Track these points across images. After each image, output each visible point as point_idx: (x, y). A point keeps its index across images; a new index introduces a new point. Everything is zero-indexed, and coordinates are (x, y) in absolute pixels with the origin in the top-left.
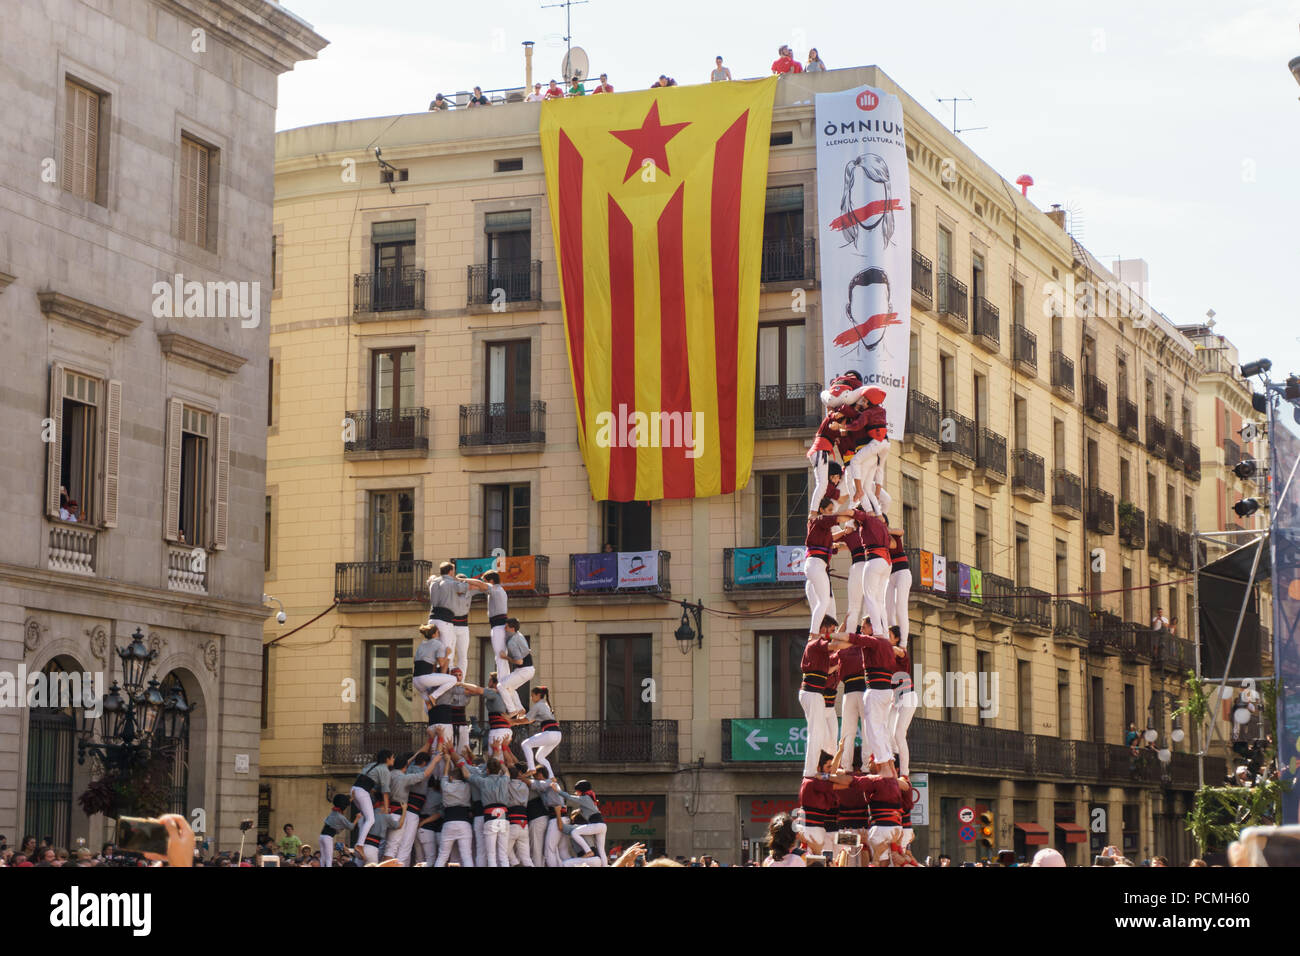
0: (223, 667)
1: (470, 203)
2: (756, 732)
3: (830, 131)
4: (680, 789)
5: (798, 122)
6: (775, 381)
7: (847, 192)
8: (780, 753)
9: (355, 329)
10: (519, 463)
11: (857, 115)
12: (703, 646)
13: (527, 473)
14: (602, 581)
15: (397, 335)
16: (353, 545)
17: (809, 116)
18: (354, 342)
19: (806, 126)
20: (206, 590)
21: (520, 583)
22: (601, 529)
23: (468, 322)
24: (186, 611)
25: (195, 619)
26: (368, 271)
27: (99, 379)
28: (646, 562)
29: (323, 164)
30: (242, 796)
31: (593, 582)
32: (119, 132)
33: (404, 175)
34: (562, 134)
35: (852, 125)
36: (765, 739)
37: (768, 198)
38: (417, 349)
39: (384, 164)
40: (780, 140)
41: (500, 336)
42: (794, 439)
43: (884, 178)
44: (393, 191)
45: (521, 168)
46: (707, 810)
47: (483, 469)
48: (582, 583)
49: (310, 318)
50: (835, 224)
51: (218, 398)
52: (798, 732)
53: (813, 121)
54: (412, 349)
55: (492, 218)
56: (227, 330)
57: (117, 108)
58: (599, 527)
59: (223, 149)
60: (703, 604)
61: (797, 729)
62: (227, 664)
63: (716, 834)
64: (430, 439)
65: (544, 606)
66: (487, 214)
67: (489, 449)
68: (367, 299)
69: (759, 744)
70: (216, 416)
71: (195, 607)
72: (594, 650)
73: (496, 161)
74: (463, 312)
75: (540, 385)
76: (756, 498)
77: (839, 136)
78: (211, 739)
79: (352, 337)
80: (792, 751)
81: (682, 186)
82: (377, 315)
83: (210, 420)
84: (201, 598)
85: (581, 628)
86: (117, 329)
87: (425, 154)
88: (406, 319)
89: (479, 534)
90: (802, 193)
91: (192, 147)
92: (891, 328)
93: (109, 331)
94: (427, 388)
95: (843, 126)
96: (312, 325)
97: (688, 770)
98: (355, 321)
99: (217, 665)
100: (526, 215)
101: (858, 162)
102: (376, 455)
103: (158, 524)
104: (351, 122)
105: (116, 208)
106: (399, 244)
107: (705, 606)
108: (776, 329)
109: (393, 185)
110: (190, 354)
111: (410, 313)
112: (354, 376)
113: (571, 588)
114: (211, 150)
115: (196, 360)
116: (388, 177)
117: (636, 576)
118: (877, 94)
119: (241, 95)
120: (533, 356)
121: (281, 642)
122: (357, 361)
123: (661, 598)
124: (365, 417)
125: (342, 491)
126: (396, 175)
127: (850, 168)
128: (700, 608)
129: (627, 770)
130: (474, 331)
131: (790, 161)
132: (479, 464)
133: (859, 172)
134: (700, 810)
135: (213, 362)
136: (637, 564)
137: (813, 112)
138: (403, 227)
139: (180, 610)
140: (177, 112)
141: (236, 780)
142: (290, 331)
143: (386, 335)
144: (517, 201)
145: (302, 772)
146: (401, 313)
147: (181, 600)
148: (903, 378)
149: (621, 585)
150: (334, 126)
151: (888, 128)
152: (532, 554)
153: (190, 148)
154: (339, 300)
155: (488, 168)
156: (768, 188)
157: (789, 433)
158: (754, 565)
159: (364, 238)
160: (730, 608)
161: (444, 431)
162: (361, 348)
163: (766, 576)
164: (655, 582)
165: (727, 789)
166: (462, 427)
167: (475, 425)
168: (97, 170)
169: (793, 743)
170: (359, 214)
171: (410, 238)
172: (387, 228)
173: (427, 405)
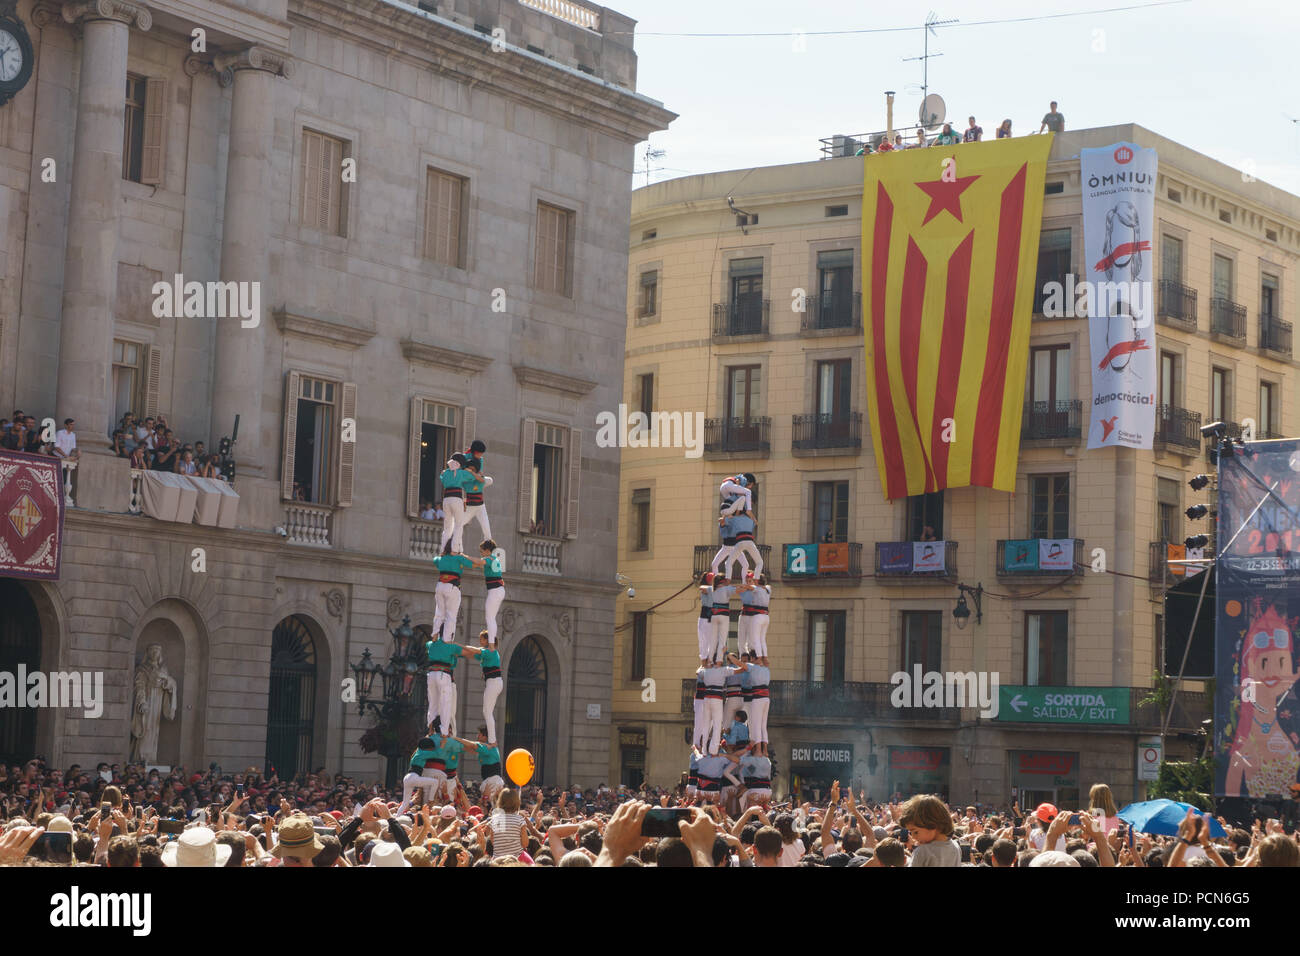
0: (576, 633)
1: (806, 243)
2: (1019, 696)
3: (1094, 182)
4: (963, 743)
5: (1067, 174)
6: (1046, 398)
7: (1108, 238)
8: (1038, 715)
9: (715, 349)
10: (840, 464)
11: (1114, 169)
12: (982, 622)
13: (847, 472)
14: (901, 566)
15: (747, 355)
16: (710, 531)
17: (1076, 168)
18: (714, 361)
19: (1074, 177)
20: (560, 571)
21: (835, 566)
22: (904, 521)
23: (804, 344)
24: (539, 589)
25: (547, 595)
26: (726, 301)
27: (457, 407)
28: (936, 551)
29: (692, 210)
30: (594, 738)
31: (894, 566)
32: (477, 208)
33: (756, 220)
34: (880, 185)
35: (1111, 177)
36: (1025, 703)
37: (1041, 240)
38: (762, 367)
39: (736, 210)
40: (1053, 189)
41: (827, 356)
42: (1059, 447)
43: (1134, 223)
44: (746, 233)
45: (846, 214)
46: (983, 761)
47: (811, 468)
48: (886, 567)
49: (680, 340)
50: (1098, 267)
51: (572, 415)
52: (1052, 698)
53: (1080, 172)
54: (758, 366)
55: (823, 256)
56: (581, 359)
57: (474, 189)
58: (902, 519)
59: (579, 211)
60: (982, 586)
61: (1051, 696)
62: (579, 631)
63: (989, 782)
64: (772, 442)
65: (857, 585)
66: (819, 252)
67: (815, 453)
68: (724, 323)
69: (1019, 707)
70: (569, 430)
71: (547, 585)
72: (896, 623)
73: (827, 207)
74: (799, 336)
75: (858, 398)
76: (1028, 498)
77: (1100, 189)
78: (565, 692)
79: (712, 356)
80: (1046, 714)
81: (972, 232)
82: (731, 338)
83: (564, 434)
84: (553, 578)
85: (886, 605)
86: (471, 366)
87: (771, 202)
88: (753, 342)
89: (808, 523)
90: (1070, 235)
91: (552, 212)
92: (1137, 354)
93: (464, 368)
94: (770, 400)
95: (1104, 178)
96: (683, 345)
97: (968, 728)
98: (714, 343)
99: (571, 632)
100: (848, 253)
101: (1115, 211)
102: (728, 456)
103: (513, 520)
104: (714, 175)
105: (474, 269)
106: (751, 278)
107: (985, 590)
108: (1048, 353)
109: (745, 227)
110: (542, 382)
111: (756, 337)
112: (713, 389)
113: (877, 571)
114: (569, 213)
115: (548, 386)
116: (743, 221)
117: (927, 563)
118: (1132, 148)
119: (597, 165)
120: (853, 373)
121: (655, 610)
122: (716, 377)
123: (946, 581)
124: (720, 424)
125: (702, 486)
126: (749, 219)
127: (1111, 216)
128: (980, 590)
129: (917, 726)
130: (807, 352)
131: (1060, 207)
132: (808, 465)
133: (1116, 220)
134: (977, 762)
135: (564, 387)
136: (929, 552)
137: (1079, 165)
138: (754, 263)
139: (533, 588)
140: (534, 186)
141: (588, 725)
142: (666, 350)
143: (739, 355)
144: (843, 242)
145: (670, 718)
146: (749, 337)
147: (534, 580)
148: (1152, 396)
149: (916, 569)
150: (701, 177)
151: (1141, 179)
152: (849, 541)
153: (548, 213)
154: (701, 325)
155: (820, 213)
156: (1042, 231)
157: (1053, 442)
158: (1021, 554)
159: (723, 272)
160: (1004, 592)
161: (782, 437)
162: (720, 365)
163: (1029, 565)
164: (943, 567)
165: (999, 744)
166: (795, 433)
167: (806, 431)
168: (459, 239)
169: (1048, 707)
170: (718, 251)
171: (759, 273)
172: (741, 264)
173: (769, 414)
